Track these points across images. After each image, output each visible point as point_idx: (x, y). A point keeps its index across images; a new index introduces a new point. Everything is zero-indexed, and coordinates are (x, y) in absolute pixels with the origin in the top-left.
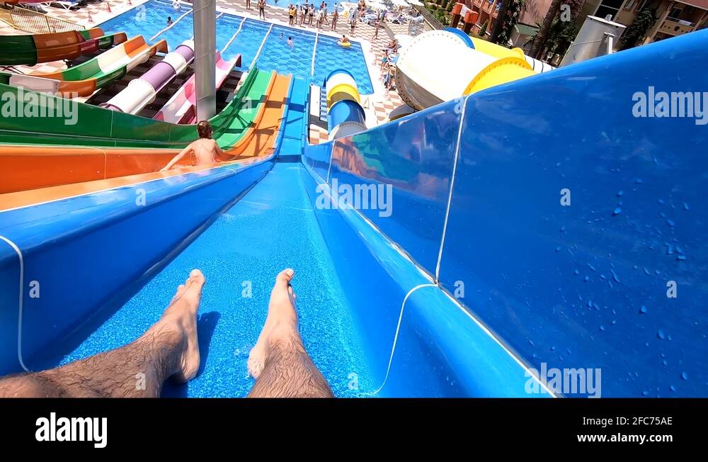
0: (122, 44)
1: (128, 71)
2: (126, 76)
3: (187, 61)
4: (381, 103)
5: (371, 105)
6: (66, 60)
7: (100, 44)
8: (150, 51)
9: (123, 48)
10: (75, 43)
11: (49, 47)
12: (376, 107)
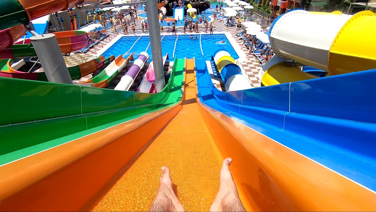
0: (114, 61)
1: (119, 72)
2: (118, 75)
3: (144, 62)
4: (245, 62)
5: (239, 64)
6: (92, 74)
7: (105, 63)
8: (126, 61)
9: (115, 62)
10: (94, 65)
11: (85, 69)
12: (242, 65)
